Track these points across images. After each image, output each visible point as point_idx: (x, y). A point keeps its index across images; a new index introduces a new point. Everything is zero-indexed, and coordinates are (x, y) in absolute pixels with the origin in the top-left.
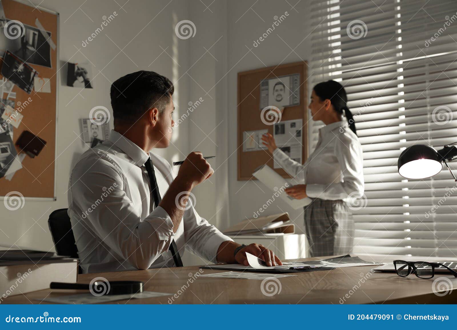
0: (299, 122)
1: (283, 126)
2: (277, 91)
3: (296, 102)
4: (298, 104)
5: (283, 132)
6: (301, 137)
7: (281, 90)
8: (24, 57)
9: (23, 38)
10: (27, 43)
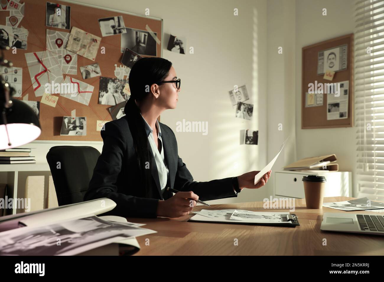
0: (346, 83)
2: (330, 59)
3: (344, 68)
4: (345, 69)
6: (347, 96)
7: (333, 59)
8: (138, 51)
9: (137, 38)
10: (140, 42)
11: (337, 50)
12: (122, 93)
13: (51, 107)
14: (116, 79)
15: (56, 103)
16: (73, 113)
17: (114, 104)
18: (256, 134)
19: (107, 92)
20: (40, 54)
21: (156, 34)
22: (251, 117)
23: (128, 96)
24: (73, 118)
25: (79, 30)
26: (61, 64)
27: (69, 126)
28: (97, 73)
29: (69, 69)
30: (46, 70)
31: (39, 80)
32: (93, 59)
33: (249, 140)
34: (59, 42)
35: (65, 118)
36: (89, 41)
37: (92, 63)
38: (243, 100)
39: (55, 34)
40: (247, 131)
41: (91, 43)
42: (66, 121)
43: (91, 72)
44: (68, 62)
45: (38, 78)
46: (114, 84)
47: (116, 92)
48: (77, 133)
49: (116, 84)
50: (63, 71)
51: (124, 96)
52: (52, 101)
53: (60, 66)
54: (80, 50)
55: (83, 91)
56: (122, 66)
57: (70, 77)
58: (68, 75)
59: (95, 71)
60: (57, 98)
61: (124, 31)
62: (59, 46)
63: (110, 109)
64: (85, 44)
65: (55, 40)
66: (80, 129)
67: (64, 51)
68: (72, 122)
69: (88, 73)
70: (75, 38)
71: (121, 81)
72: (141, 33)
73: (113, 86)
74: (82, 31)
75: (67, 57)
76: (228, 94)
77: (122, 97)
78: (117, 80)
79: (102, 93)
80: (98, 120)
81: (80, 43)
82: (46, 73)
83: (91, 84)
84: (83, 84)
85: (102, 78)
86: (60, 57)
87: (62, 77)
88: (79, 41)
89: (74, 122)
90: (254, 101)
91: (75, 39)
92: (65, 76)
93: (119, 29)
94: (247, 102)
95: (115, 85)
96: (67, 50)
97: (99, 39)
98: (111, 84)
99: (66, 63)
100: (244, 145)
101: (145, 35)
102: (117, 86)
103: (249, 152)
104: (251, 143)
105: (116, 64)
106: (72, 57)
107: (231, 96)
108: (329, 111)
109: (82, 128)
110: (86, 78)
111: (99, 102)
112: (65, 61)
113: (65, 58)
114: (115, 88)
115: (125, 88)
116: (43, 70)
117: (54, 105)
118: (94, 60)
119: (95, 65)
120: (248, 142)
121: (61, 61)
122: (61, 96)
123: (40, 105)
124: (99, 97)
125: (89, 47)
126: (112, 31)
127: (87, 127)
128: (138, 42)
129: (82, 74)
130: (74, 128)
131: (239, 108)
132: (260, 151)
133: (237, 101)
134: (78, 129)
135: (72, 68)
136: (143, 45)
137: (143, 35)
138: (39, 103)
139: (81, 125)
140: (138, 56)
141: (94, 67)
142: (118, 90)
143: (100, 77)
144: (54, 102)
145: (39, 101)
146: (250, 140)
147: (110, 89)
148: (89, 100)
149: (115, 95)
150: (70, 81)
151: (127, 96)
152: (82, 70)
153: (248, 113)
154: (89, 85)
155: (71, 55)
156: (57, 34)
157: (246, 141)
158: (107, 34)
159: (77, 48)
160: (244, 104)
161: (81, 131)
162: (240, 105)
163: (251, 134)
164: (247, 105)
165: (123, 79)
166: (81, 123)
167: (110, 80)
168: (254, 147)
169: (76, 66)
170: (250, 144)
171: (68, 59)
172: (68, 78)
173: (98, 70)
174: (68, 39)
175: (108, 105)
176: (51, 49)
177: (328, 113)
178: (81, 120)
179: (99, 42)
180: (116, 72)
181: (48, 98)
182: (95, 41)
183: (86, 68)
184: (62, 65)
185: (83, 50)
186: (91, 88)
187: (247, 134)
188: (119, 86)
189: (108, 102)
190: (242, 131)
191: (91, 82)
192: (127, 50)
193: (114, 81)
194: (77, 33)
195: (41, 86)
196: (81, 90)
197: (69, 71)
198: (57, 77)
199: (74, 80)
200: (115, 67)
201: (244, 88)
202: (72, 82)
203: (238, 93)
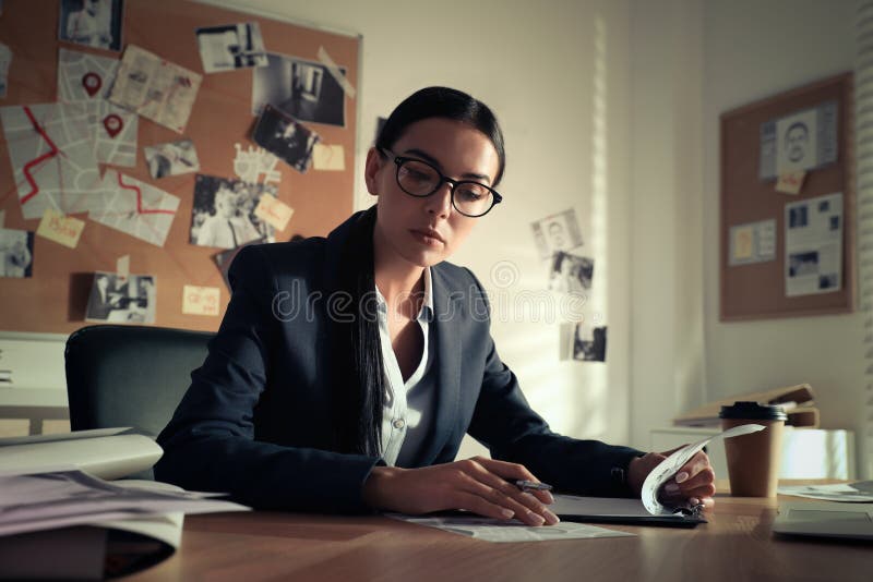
0: (835, 199)
1: (804, 210)
2: (793, 140)
3: (829, 160)
4: (833, 162)
5: (804, 222)
6: (839, 232)
7: (800, 138)
8: (297, 112)
9: (295, 80)
10: (302, 89)
11: (809, 117)
12: (252, 217)
13: (64, 248)
14: (237, 181)
15: (77, 238)
16: (123, 266)
17: (230, 245)
18: (600, 334)
19: (213, 213)
20: (39, 110)
21: (343, 72)
22: (588, 290)
23: (267, 226)
24: (122, 278)
25: (144, 53)
26: (94, 138)
27: (109, 299)
28: (189, 164)
29: (114, 152)
30: (53, 152)
31: (35, 178)
32: (180, 128)
33: (582, 349)
34: (92, 82)
35: (101, 276)
36: (169, 82)
37: (175, 139)
38: (567, 247)
39: (83, 61)
40: (578, 327)
41: (174, 88)
42: (103, 284)
43: (172, 160)
44: (113, 133)
45: (31, 170)
46: (232, 195)
47: (238, 214)
48: (130, 316)
50: (99, 156)
51: (256, 224)
52: (67, 232)
53: (91, 144)
54: (145, 104)
55: (150, 208)
56: (255, 150)
57: (115, 173)
58: (110, 166)
59: (183, 160)
60: (81, 225)
61: (263, 62)
62: (92, 91)
63: (219, 258)
64: (160, 89)
65: (80, 78)
66: (140, 306)
67: (102, 105)
68: (118, 287)
69: (164, 164)
70: (133, 72)
72: (304, 67)
73: (230, 199)
74: (153, 58)
75: (112, 119)
76: (528, 233)
77: (251, 226)
78: (241, 185)
79: (201, 216)
80: (187, 283)
81: (147, 86)
82: (53, 161)
83: (172, 191)
84: (151, 191)
85: (200, 179)
86: (92, 119)
87: (96, 170)
88: (143, 80)
89: (125, 289)
90: (598, 249)
91: (133, 77)
92: (103, 168)
93: (250, 57)
95: (235, 197)
96: (111, 103)
97: (195, 78)
98: (223, 193)
99: (107, 135)
100: (571, 363)
101: (316, 74)
102: (240, 199)
103: (582, 382)
105: (239, 142)
106: (124, 122)
108: (792, 273)
109: (143, 303)
110: (160, 175)
111: (192, 240)
112: (104, 130)
113: (106, 122)
115: (260, 205)
116: (45, 153)
117: (72, 243)
118: (181, 132)
119: (184, 144)
120: (581, 355)
121: (94, 131)
122: (92, 222)
123: (36, 241)
124: (192, 224)
125: (171, 96)
126: (230, 59)
127: (159, 304)
128: (298, 90)
129: (148, 165)
130: (124, 304)
131: (557, 267)
132: (612, 378)
133: (553, 247)
134: (133, 306)
135: (123, 148)
136: (309, 98)
137: (310, 72)
138: (31, 237)
139: (143, 297)
140: (298, 127)
141: (181, 148)
142: (241, 210)
143: (197, 175)
144: (73, 233)
145: (32, 230)
146: (586, 349)
147: (221, 205)
148: (164, 233)
149: (235, 221)
150: (117, 182)
151: (264, 226)
152: (150, 155)
153: (581, 281)
154: (166, 194)
155: (122, 116)
156: (87, 62)
157: (576, 353)
158: (217, 65)
159: (137, 99)
160: (570, 257)
161: (141, 311)
162: (560, 258)
163: (587, 336)
164: (579, 258)
165: (255, 181)
166: (142, 292)
167: (223, 184)
168: (598, 367)
169: (134, 144)
170: (585, 360)
171: (114, 125)
173: (192, 156)
174: (117, 76)
175: (214, 248)
176: (69, 98)
177: (789, 280)
178: (144, 283)
179: (195, 87)
180: (239, 164)
181: (56, 223)
182: (185, 82)
183: (161, 149)
184: (99, 140)
185: (153, 104)
186: (171, 202)
187: (577, 334)
188: (247, 200)
189: (215, 240)
190: (564, 327)
191: (173, 186)
192: (269, 109)
193: (231, 186)
194: (139, 61)
195: (41, 192)
196: (145, 205)
197: (116, 157)
198: (82, 172)
199: (126, 179)
200: (235, 151)
201: (570, 215)
202: (121, 184)
203: (555, 228)
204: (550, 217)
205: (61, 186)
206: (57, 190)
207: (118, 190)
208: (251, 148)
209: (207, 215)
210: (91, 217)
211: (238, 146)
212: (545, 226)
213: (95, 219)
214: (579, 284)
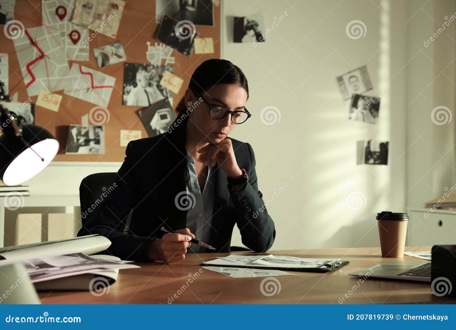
10: (186, 3)
12: (159, 86)
13: (52, 112)
14: (149, 65)
15: (58, 105)
16: (85, 120)
17: (146, 104)
18: (384, 147)
19: (135, 85)
20: (32, 31)
22: (376, 119)
23: (168, 90)
24: (85, 128)
26: (64, 45)
27: (78, 140)
28: (120, 57)
29: (76, 53)
30: (42, 56)
31: (33, 72)
32: (114, 35)
33: (372, 157)
34: (61, 11)
35: (73, 127)
36: (106, 7)
37: (111, 42)
38: (361, 90)
40: (369, 142)
41: (108, 11)
42: (74, 132)
43: (110, 55)
44: (75, 42)
45: (31, 67)
46: (146, 74)
47: (150, 85)
48: (90, 150)
49: (150, 73)
50: (68, 56)
51: (161, 91)
52: (53, 102)
53: (63, 49)
54: (93, 22)
55: (99, 85)
56: (159, 45)
57: (78, 65)
58: (75, 62)
59: (116, 55)
60: (60, 98)
62: (62, 18)
63: (140, 112)
64: (101, 12)
65: (54, 9)
66: (95, 143)
67: (68, 26)
68: (83, 133)
69: (106, 58)
70: (85, 3)
71: (156, 69)
73: (145, 76)
75: (74, 33)
76: (335, 83)
77: (158, 92)
78: (151, 67)
79: (128, 88)
80: (122, 129)
81: (93, 11)
82: (42, 61)
83: (111, 74)
84: (98, 75)
85: (127, 65)
86: (63, 34)
87: (66, 65)
88: (90, 8)
89: (87, 134)
91: (84, 6)
92: (71, 63)
94: (369, 94)
95: (148, 75)
96: (73, 23)
97: (121, 3)
98: (141, 73)
99: (72, 43)
100: (364, 167)
102: (151, 76)
103: (372, 179)
104: (377, 162)
105: (149, 41)
106: (81, 34)
107: (340, 85)
109: (97, 142)
110: (103, 65)
111: (124, 103)
112: (70, 40)
113: (70, 35)
114: (148, 78)
115: (163, 79)
116: (38, 56)
117: (55, 108)
118: (114, 38)
119: (116, 45)
120: (372, 161)
121: (64, 41)
122: (66, 95)
123: (36, 109)
124: (124, 93)
125: (107, 16)
127: (106, 140)
128: (183, 5)
129: (96, 59)
130: (87, 142)
131: (355, 105)
132: (393, 175)
133: (351, 92)
134: (92, 144)
135: (82, 50)
136: (191, 9)
138: (33, 106)
139: (97, 138)
141: (115, 47)
142: (152, 82)
143: (125, 63)
144: (56, 103)
145: (33, 102)
146: (375, 156)
147: (140, 81)
148: (108, 99)
149: (149, 89)
150: (79, 70)
151: (166, 91)
152: (97, 53)
153: (371, 113)
154: (107, 76)
155: (79, 31)
157: (367, 159)
159: (87, 19)
160: (363, 97)
161: (97, 146)
162: (356, 99)
163: (375, 148)
164: (369, 98)
165: (160, 64)
166: (97, 135)
167: (140, 68)
168: (382, 168)
169: (88, 48)
170: (374, 164)
171: (75, 37)
172: (75, 67)
173: (121, 51)
174: (75, 7)
175: (137, 106)
176: (49, 23)
178: (97, 130)
179: (121, 9)
180: (150, 54)
181: (46, 98)
182: (115, 6)
183: (103, 49)
184: (67, 46)
185: (97, 21)
186: (110, 81)
188: (155, 76)
189: (137, 102)
190: (359, 143)
191: (110, 71)
192: (166, 18)
193: (145, 68)
195: (37, 80)
196: (96, 84)
197: (77, 56)
198: (59, 66)
199: (84, 69)
200: (147, 46)
201: (363, 70)
202: (82, 72)
203: (353, 79)
204: (350, 72)
205: (48, 75)
206: (46, 78)
207: (80, 75)
208: (156, 44)
209: (132, 87)
210: (65, 93)
211: (148, 43)
212: (346, 78)
213: (68, 94)
214: (370, 114)
